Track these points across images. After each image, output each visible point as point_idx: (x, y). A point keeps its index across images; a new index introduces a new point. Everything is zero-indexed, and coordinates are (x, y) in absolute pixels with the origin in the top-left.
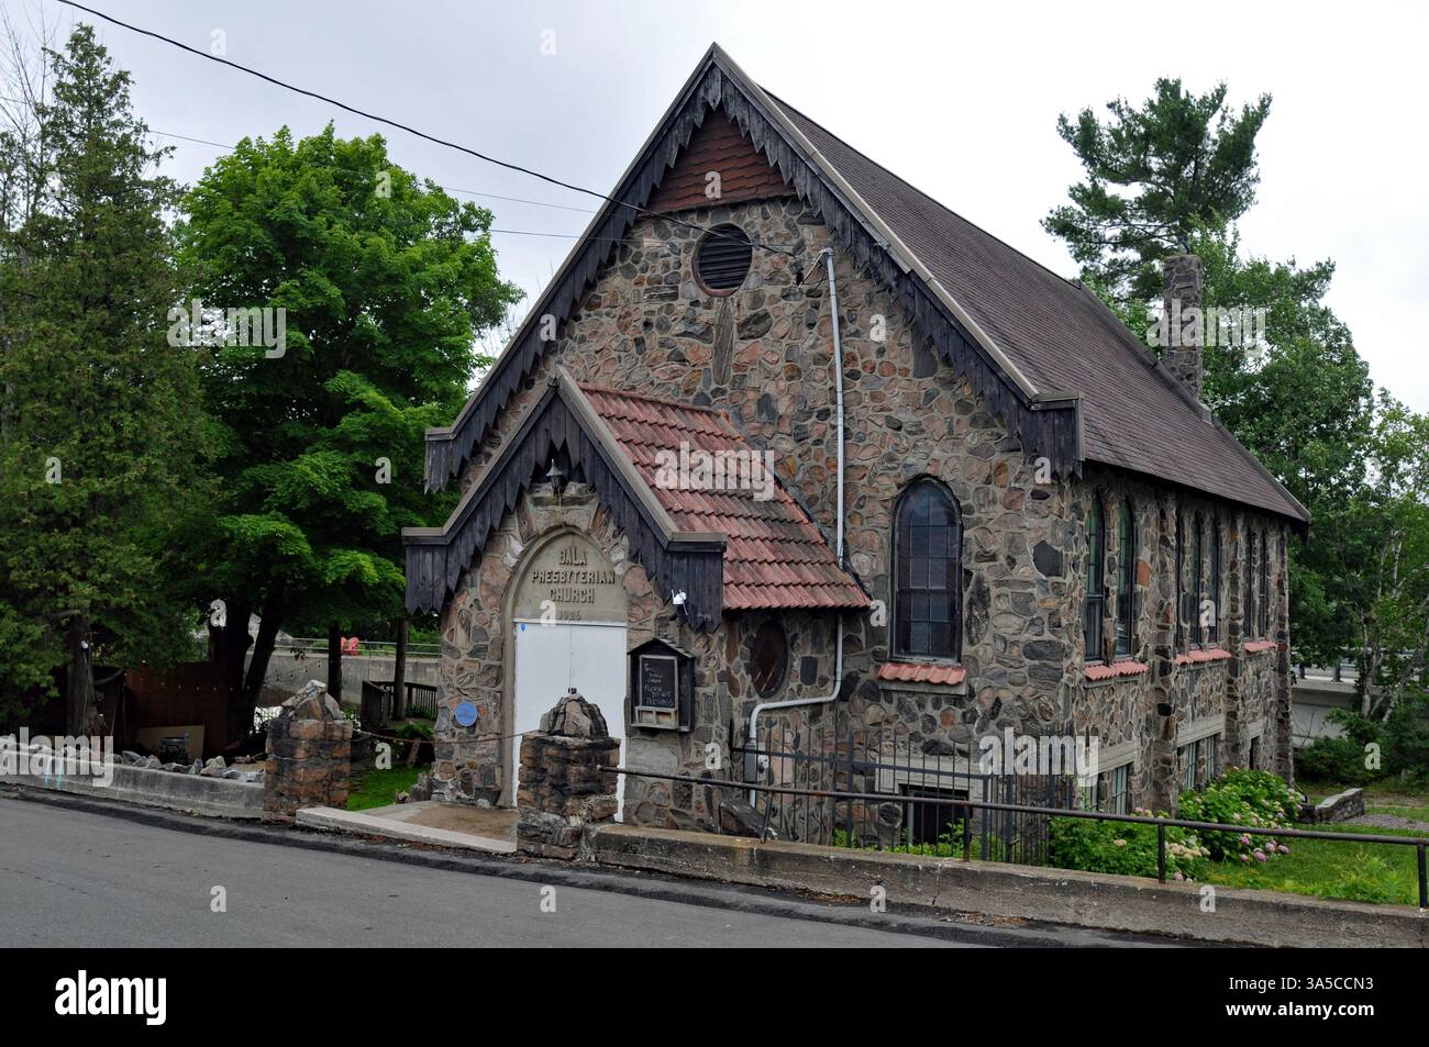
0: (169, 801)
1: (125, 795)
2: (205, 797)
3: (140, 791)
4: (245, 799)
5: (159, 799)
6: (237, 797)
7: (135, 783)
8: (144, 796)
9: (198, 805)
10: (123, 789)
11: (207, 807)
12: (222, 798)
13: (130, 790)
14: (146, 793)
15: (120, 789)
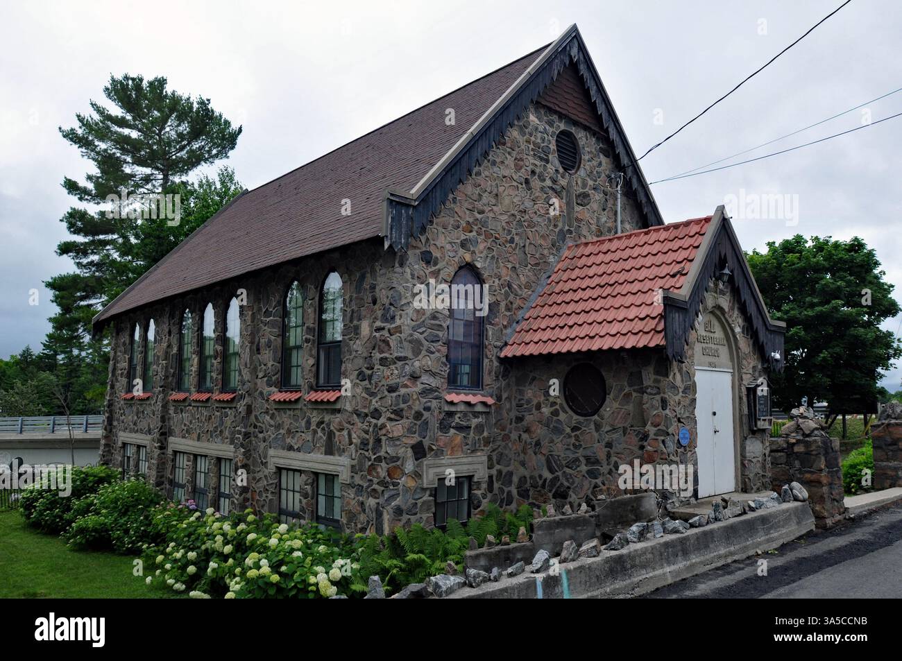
0: (731, 554)
1: (678, 572)
2: (761, 533)
3: (695, 559)
4: (794, 520)
5: (720, 557)
6: (787, 521)
7: (685, 553)
8: (701, 562)
9: (760, 544)
10: (673, 568)
11: (768, 541)
12: (776, 527)
13: (680, 565)
14: (702, 558)
15: (668, 569)
